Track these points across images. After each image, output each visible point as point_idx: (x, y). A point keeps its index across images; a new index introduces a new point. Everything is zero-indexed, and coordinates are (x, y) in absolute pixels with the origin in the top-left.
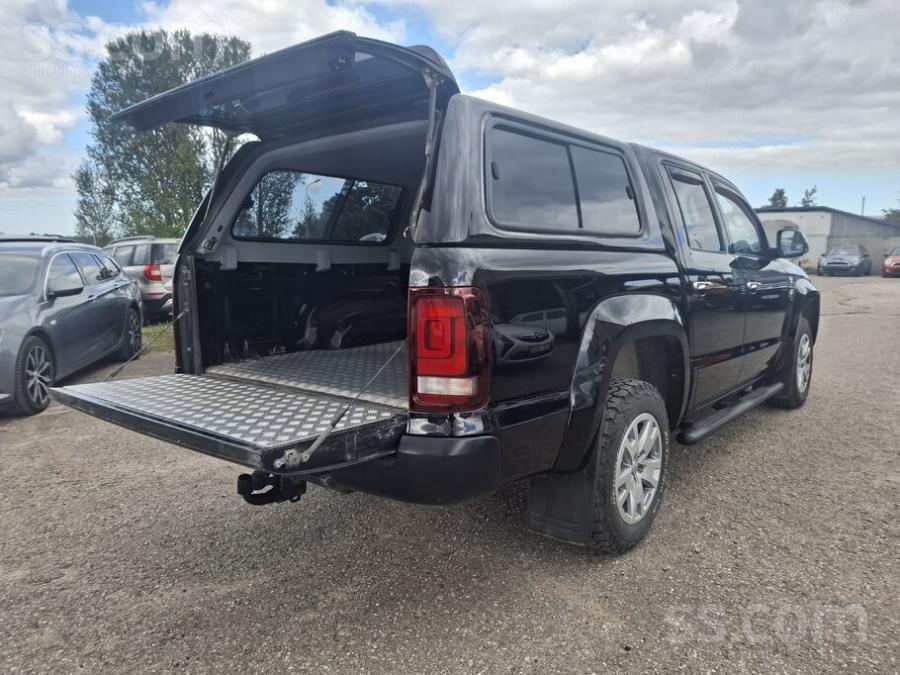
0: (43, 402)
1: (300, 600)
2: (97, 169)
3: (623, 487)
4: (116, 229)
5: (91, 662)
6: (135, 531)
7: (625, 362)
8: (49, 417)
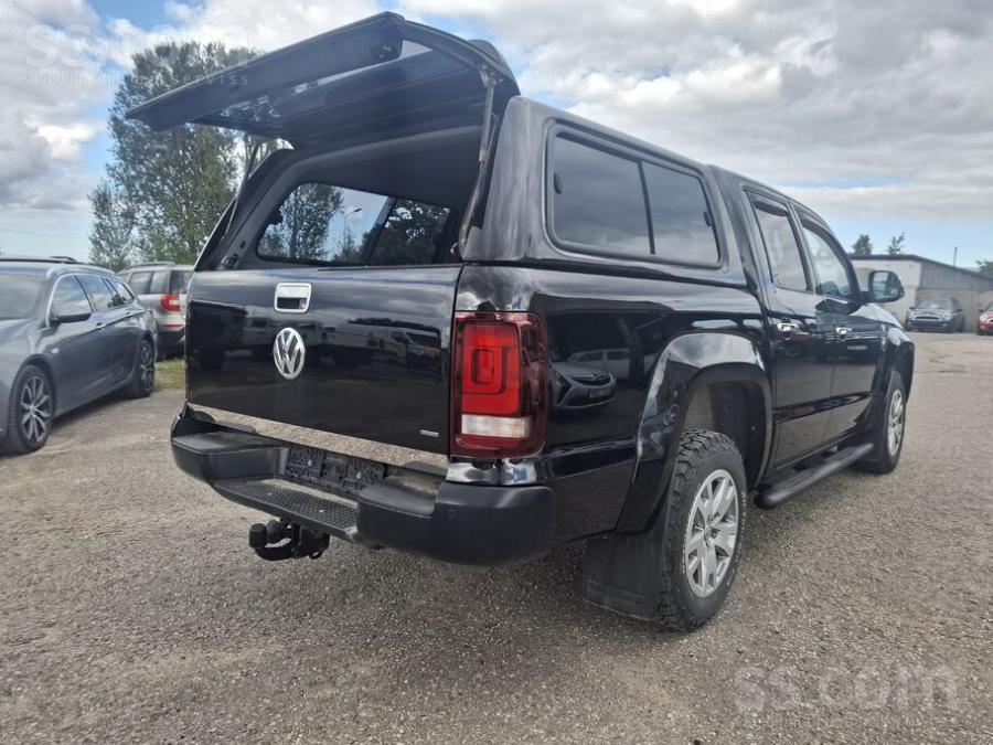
0: (39, 439)
1: (316, 673)
2: (116, 189)
3: (694, 553)
4: (134, 256)
5: (68, 738)
6: (131, 587)
7: (698, 411)
8: (43, 457)
